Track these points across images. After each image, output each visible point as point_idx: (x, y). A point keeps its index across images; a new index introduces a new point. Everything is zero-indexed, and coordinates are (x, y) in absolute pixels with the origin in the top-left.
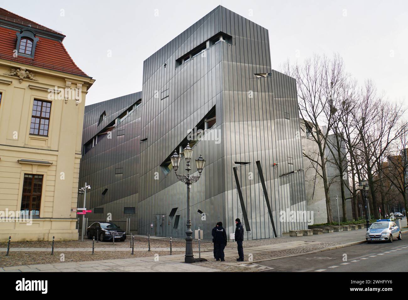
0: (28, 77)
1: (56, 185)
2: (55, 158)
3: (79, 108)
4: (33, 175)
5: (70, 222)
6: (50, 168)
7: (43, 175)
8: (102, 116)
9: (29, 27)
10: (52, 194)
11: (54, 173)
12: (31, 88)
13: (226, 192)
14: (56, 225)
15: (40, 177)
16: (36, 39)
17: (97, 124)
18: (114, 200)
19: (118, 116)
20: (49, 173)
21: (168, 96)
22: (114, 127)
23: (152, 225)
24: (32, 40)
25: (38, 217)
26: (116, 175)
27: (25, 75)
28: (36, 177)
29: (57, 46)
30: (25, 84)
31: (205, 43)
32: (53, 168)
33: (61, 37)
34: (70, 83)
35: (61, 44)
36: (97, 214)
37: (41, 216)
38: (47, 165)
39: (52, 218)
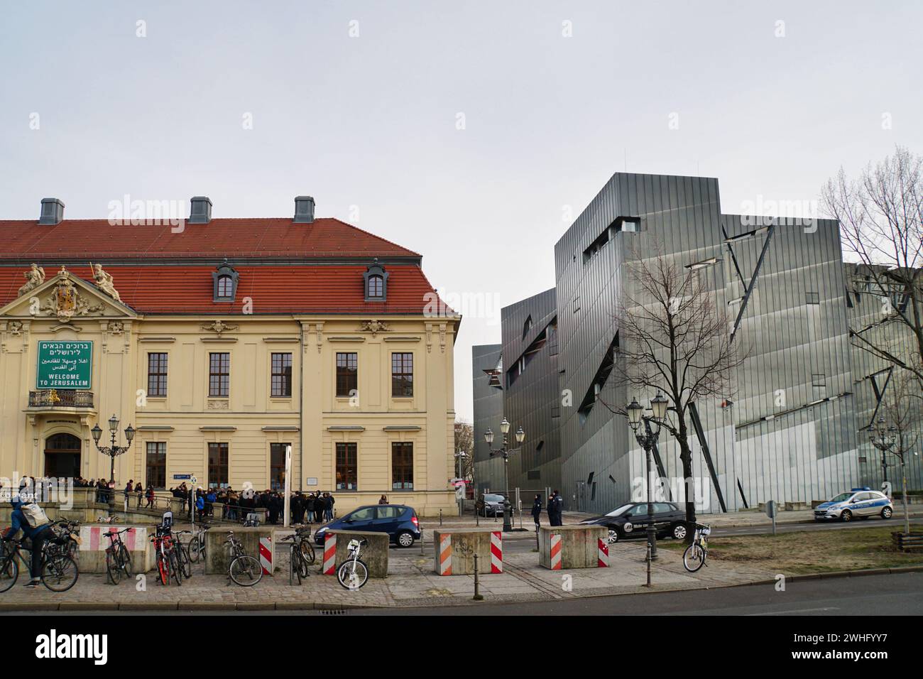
0: (381, 329)
1: (428, 453)
2: (423, 421)
3: (446, 355)
4: (402, 443)
5: (447, 495)
6: (419, 434)
7: (412, 443)
8: (527, 323)
9: (376, 261)
10: (424, 463)
11: (424, 439)
12: (387, 341)
13: (630, 452)
14: (432, 499)
15: (410, 445)
16: (386, 275)
17: (521, 336)
18: (553, 459)
19: (548, 323)
20: (419, 439)
21: (580, 308)
22: (545, 341)
23: (574, 496)
24: (381, 277)
25: (412, 490)
26: (554, 419)
27: (378, 328)
28: (405, 445)
29: (413, 274)
30: (380, 338)
31: (605, 233)
32: (423, 433)
33: (416, 259)
34: (431, 326)
35: (418, 269)
36: (533, 481)
37: (415, 489)
38: (416, 430)
39: (427, 491)
